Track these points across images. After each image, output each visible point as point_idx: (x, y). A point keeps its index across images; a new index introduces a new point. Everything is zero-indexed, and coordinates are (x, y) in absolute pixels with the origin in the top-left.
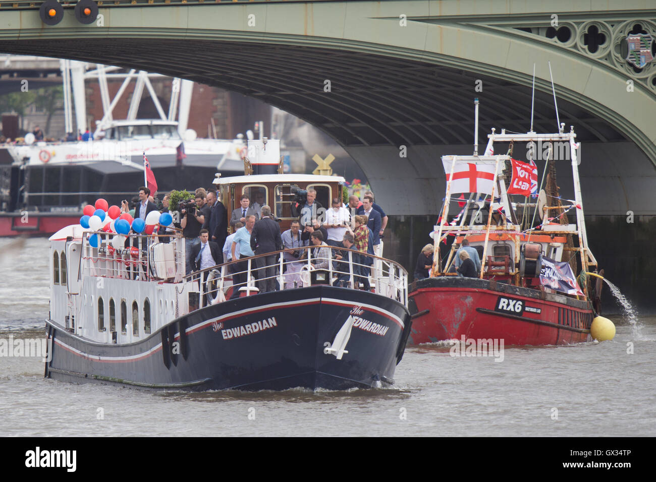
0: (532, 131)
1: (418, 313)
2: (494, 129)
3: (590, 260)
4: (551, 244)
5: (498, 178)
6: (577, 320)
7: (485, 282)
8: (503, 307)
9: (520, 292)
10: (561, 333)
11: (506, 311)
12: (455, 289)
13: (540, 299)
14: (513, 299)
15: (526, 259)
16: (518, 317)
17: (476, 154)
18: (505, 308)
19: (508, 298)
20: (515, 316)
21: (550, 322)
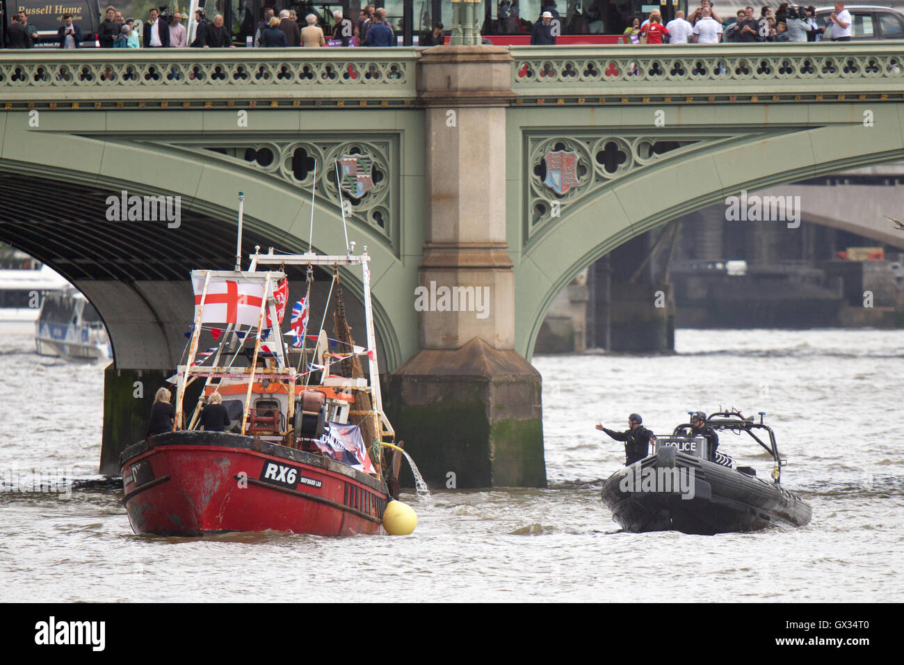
0: (310, 252)
1: (154, 481)
2: (258, 247)
3: (385, 429)
4: (334, 401)
5: (267, 302)
6: (367, 503)
7: (248, 439)
8: (271, 475)
9: (295, 455)
10: (346, 519)
11: (275, 482)
12: (206, 447)
13: (320, 468)
14: (285, 465)
15: (304, 412)
16: (291, 490)
17: (238, 268)
18: (273, 478)
19: (278, 464)
20: (286, 489)
21: (333, 501)
